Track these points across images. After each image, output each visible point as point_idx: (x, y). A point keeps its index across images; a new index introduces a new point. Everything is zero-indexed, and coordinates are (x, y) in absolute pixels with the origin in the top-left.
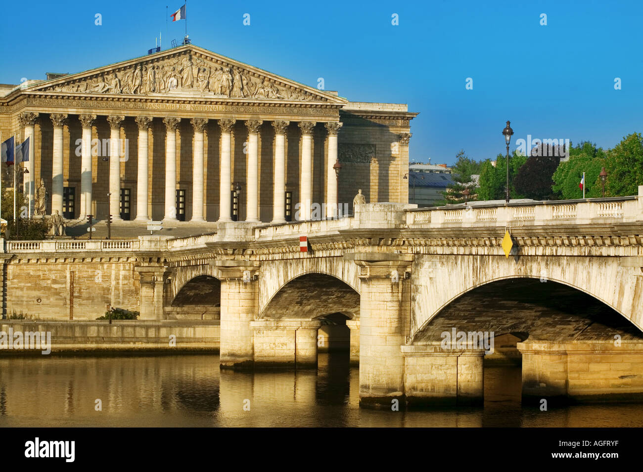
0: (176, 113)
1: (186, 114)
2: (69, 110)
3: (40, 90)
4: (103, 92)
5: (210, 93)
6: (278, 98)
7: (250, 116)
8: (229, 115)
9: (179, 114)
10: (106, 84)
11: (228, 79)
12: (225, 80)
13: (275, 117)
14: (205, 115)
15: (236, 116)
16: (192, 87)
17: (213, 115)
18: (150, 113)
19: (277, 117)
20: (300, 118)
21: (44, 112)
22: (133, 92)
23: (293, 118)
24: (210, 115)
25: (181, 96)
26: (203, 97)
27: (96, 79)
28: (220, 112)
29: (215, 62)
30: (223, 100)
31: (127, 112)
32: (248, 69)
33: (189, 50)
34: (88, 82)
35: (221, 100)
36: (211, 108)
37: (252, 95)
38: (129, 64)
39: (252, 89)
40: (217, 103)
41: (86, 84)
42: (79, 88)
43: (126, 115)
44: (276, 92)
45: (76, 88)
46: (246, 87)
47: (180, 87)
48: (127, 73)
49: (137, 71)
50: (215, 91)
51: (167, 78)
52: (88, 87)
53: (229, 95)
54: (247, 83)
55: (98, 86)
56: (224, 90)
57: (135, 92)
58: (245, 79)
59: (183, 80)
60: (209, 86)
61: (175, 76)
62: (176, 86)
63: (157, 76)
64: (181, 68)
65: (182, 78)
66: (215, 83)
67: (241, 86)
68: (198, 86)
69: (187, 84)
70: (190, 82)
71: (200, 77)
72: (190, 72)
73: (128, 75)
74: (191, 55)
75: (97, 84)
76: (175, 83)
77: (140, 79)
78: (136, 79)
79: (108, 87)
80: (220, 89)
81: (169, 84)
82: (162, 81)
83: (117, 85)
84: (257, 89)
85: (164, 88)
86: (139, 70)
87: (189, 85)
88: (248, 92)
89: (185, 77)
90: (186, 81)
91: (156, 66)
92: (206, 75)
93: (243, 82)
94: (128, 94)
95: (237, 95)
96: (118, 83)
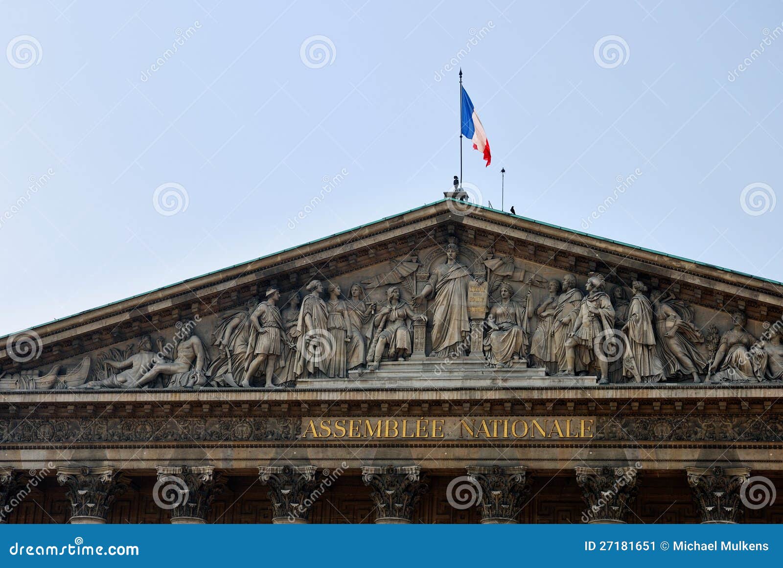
0: (404, 452)
1: (440, 452)
4: (142, 385)
5: (531, 372)
7: (696, 454)
8: (612, 453)
9: (415, 453)
11: (598, 317)
12: (586, 320)
14: (518, 453)
17: (546, 453)
18: (310, 453)
22: (245, 382)
24: (533, 453)
25: (417, 384)
26: (500, 384)
27: (122, 346)
28: (575, 443)
29: (555, 263)
30: (579, 395)
31: (220, 453)
32: (676, 276)
33: (451, 222)
34: (95, 353)
35: (570, 395)
36: (538, 426)
37: (703, 375)
38: (232, 284)
39: (702, 350)
40: (560, 408)
41: (86, 363)
42: (62, 379)
43: (221, 465)
45: (50, 378)
46: (675, 345)
47: (419, 355)
48: (231, 318)
49: (262, 307)
50: (553, 369)
51: (375, 327)
52: (92, 375)
53: (603, 379)
54: (681, 332)
55: (130, 366)
56: (587, 360)
57: (257, 380)
58: (672, 313)
59: (435, 331)
60: (529, 347)
61: (406, 318)
62: (403, 354)
63: (337, 321)
64: (426, 289)
65: (429, 326)
66: (553, 335)
67: (651, 340)
68: (487, 351)
69: (446, 344)
70: (453, 336)
71: (496, 317)
72: (456, 301)
73: (235, 321)
74: (459, 242)
75: (127, 362)
76: (402, 338)
77: (273, 332)
78: (258, 334)
79: (160, 365)
80: (569, 354)
81: (378, 348)
82: (357, 337)
83: (194, 361)
84: (722, 348)
85: (361, 360)
86: (270, 301)
87: (452, 348)
88: (688, 362)
89: (438, 318)
90: (442, 337)
91: (335, 287)
92: (519, 310)
93: (661, 325)
94: (225, 386)
95: (635, 372)
96: (200, 354)
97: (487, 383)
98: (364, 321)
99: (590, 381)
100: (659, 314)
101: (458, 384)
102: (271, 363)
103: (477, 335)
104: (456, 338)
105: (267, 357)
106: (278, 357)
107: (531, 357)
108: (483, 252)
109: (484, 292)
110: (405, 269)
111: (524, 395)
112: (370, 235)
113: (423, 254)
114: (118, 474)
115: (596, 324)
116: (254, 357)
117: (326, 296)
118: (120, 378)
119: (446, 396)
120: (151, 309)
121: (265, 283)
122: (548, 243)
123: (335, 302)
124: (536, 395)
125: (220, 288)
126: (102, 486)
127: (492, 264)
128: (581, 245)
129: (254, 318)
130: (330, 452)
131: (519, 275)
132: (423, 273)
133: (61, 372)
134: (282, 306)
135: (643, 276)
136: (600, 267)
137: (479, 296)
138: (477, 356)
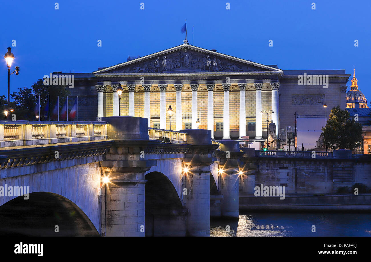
0: (180, 82)
1: (185, 82)
2: (120, 82)
6: (240, 70)
8: (211, 81)
10: (140, 68)
11: (209, 62)
12: (207, 62)
16: (189, 67)
17: (201, 81)
18: (166, 82)
20: (253, 81)
22: (155, 72)
23: (249, 81)
27: (134, 65)
28: (206, 80)
29: (202, 53)
32: (220, 56)
33: (186, 47)
34: (130, 67)
35: (205, 74)
36: (200, 78)
41: (129, 69)
42: (125, 71)
44: (238, 67)
46: (220, 66)
47: (182, 67)
48: (152, 61)
50: (202, 69)
51: (175, 63)
53: (210, 71)
54: (221, 63)
55: (136, 69)
56: (207, 68)
58: (220, 61)
59: (184, 64)
60: (198, 66)
61: (179, 62)
62: (179, 67)
63: (169, 62)
64: (182, 57)
65: (183, 63)
66: (202, 64)
67: (216, 65)
68: (192, 67)
69: (186, 65)
71: (193, 61)
72: (187, 59)
73: (152, 62)
75: (136, 68)
76: (179, 65)
77: (159, 64)
78: (156, 65)
79: (141, 69)
80: (205, 67)
81: (175, 66)
82: (172, 64)
83: (146, 68)
84: (227, 66)
85: (173, 68)
86: (158, 59)
88: (222, 68)
89: (184, 61)
90: (185, 64)
91: (168, 56)
92: (197, 60)
93: (218, 63)
94: (151, 72)
95: (214, 70)
96: (147, 67)
100: (218, 61)
103: (190, 64)
104: (187, 65)
105: (158, 68)
106: (160, 68)
108: (190, 51)
113: (181, 52)
116: (156, 68)
118: (134, 71)
119: (186, 74)
123: (168, 59)
124: (199, 74)
125: (150, 58)
131: (196, 55)
132: (181, 54)
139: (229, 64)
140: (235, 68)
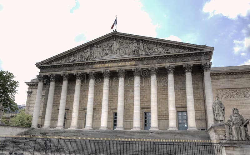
0: (108, 68)
1: (113, 68)
2: (57, 72)
3: (45, 64)
4: (72, 62)
6: (167, 52)
7: (150, 65)
8: (137, 66)
9: (109, 68)
11: (135, 46)
13: (165, 64)
14: (124, 67)
15: (142, 66)
17: (128, 67)
18: (95, 69)
19: (167, 64)
20: (182, 63)
21: (46, 75)
22: (86, 60)
23: (177, 63)
24: (126, 67)
25: (109, 58)
26: (121, 57)
27: (70, 57)
28: (132, 65)
29: (129, 40)
30: (132, 58)
31: (82, 70)
32: (146, 39)
33: (114, 35)
34: (66, 58)
35: (131, 58)
36: (127, 63)
37: (151, 54)
38: (84, 46)
39: (151, 50)
40: (130, 60)
41: (65, 59)
43: (82, 72)
44: (165, 50)
45: (60, 62)
46: (147, 50)
47: (110, 54)
48: (84, 52)
49: (88, 49)
50: (129, 54)
51: (104, 51)
52: (66, 61)
53: (136, 55)
54: (147, 48)
56: (134, 53)
57: (87, 60)
58: (146, 45)
59: (112, 51)
61: (108, 49)
62: (107, 54)
63: (98, 51)
64: (111, 45)
65: (111, 50)
66: (129, 50)
67: (143, 49)
70: (115, 51)
71: (121, 48)
72: (115, 46)
74: (116, 38)
75: (70, 59)
77: (89, 53)
78: (87, 53)
79: (75, 59)
80: (131, 52)
81: (104, 54)
82: (101, 53)
86: (89, 49)
87: (115, 53)
88: (148, 52)
89: (112, 49)
91: (98, 46)
92: (124, 47)
93: (144, 47)
94: (83, 61)
95: (141, 54)
96: (80, 57)
97: (119, 57)
98: (102, 51)
99: (134, 56)
100: (144, 45)
101: (115, 58)
102: (89, 57)
105: (89, 56)
106: (90, 56)
107: (126, 53)
108: (119, 39)
109: (119, 45)
110: (108, 43)
111: (124, 59)
112: (103, 38)
113: (111, 41)
114: (69, 74)
115: (135, 47)
117: (97, 47)
118: (69, 61)
119: (113, 60)
120: (73, 51)
121: (88, 46)
122: (128, 36)
124: (126, 58)
125: (82, 47)
126: (67, 76)
127: (120, 41)
128: (133, 36)
129: (87, 51)
130: (97, 69)
131: (124, 42)
132: (110, 43)
133: (62, 61)
134: (91, 49)
135: (142, 40)
136: (136, 39)
137: (118, 45)
138: (118, 54)
139: (155, 48)
140: (162, 51)
